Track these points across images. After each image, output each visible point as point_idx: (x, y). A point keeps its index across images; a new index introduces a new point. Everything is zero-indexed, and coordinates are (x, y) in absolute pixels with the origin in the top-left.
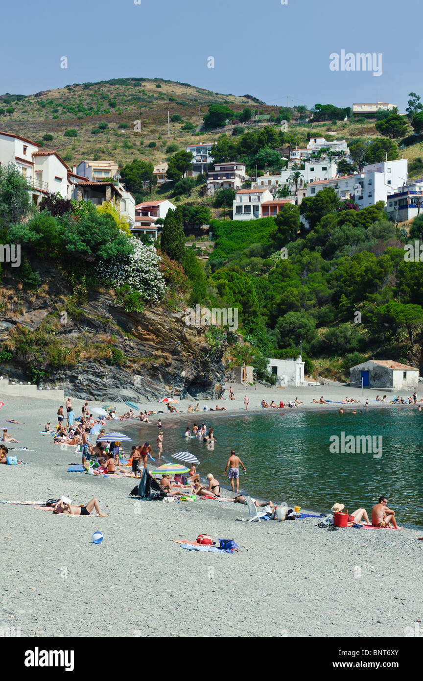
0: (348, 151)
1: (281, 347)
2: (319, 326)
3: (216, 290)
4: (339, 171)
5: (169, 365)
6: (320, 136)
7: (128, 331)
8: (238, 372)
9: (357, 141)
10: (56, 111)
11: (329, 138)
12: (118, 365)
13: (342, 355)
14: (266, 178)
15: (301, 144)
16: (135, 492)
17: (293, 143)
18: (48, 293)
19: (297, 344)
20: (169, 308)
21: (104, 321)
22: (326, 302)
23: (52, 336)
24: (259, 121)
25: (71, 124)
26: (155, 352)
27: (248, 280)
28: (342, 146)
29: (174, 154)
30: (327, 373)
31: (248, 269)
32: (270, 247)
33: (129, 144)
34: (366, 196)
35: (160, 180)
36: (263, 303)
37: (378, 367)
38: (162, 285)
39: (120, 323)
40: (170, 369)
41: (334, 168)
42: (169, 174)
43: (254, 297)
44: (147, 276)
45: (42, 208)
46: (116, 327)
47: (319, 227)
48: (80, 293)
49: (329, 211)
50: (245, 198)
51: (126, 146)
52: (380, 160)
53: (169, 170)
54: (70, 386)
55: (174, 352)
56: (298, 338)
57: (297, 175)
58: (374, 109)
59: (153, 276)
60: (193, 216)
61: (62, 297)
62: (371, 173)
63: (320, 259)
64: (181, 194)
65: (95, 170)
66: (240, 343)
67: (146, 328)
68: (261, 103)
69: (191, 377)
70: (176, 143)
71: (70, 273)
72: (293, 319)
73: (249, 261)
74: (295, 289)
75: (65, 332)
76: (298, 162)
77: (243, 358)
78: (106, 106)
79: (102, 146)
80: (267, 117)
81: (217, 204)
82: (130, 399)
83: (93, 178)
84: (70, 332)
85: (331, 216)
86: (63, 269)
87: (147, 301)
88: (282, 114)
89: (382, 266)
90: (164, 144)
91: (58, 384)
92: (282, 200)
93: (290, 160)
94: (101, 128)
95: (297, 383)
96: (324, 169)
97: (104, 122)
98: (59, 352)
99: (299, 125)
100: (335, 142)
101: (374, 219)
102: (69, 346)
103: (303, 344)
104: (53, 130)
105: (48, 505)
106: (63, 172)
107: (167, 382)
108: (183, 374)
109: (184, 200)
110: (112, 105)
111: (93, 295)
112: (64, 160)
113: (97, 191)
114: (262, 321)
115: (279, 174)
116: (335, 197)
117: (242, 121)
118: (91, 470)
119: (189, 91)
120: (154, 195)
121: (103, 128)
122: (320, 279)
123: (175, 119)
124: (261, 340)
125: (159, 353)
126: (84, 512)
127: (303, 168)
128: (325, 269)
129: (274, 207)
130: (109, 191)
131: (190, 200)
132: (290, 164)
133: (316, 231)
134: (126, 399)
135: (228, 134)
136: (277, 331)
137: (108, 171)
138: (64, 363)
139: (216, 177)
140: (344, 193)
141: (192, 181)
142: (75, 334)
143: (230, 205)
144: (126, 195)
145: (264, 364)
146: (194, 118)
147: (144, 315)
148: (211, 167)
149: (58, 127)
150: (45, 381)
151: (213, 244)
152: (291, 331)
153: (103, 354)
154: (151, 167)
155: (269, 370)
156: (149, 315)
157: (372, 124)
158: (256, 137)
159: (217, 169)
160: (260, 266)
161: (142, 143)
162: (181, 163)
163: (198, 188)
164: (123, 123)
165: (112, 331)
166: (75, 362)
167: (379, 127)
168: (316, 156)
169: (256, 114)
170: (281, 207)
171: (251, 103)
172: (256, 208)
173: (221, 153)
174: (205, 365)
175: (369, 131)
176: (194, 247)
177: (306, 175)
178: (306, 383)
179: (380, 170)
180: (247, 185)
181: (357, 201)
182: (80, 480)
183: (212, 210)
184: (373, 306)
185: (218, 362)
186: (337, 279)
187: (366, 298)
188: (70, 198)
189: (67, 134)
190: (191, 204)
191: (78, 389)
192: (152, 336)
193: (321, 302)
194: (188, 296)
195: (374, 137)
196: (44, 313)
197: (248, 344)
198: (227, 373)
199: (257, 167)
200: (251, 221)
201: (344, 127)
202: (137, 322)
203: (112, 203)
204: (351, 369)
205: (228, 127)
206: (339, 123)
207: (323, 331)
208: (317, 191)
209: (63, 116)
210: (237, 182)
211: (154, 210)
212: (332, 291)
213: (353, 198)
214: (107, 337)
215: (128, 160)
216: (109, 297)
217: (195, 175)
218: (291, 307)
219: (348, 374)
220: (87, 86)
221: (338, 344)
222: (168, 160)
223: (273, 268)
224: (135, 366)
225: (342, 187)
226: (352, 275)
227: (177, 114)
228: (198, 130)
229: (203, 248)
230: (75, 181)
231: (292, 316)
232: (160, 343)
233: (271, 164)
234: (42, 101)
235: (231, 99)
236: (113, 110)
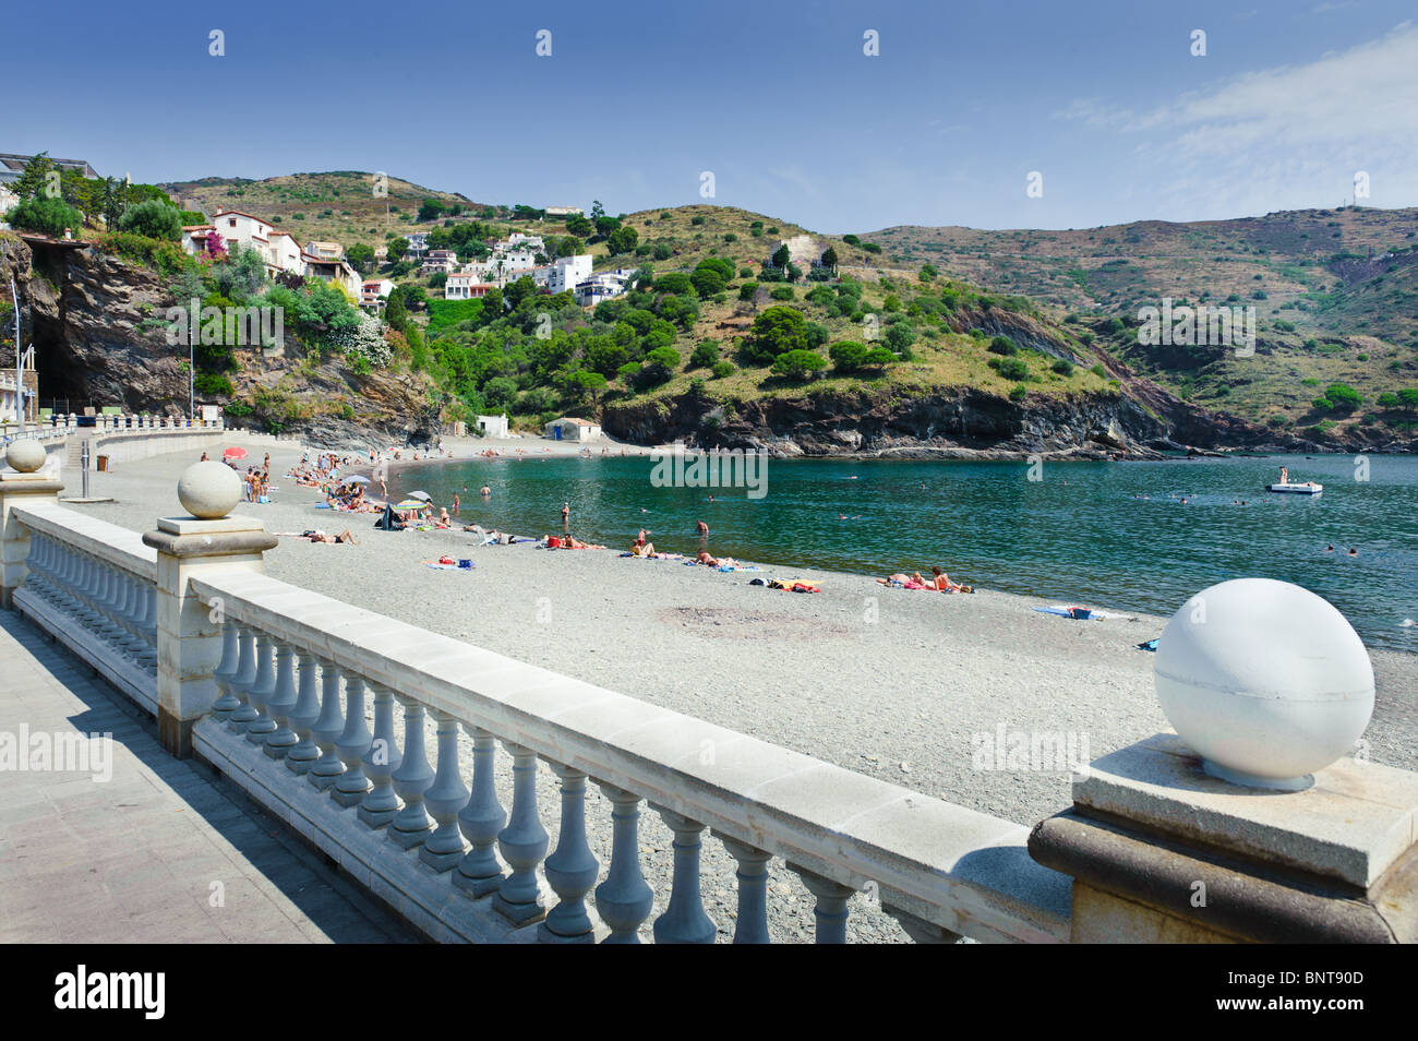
0: (543, 246)
1: (487, 406)
2: (519, 390)
3: (433, 358)
4: (536, 262)
5: (394, 420)
6: (520, 232)
7: (357, 390)
8: (452, 426)
9: (550, 238)
10: (284, 196)
11: (527, 234)
12: (349, 420)
13: (539, 414)
14: (474, 264)
15: (504, 238)
16: (379, 524)
17: (497, 238)
18: (285, 356)
19: (502, 404)
20: (393, 372)
21: (336, 381)
22: (525, 370)
23: (288, 394)
24: (468, 216)
25: (300, 209)
26: (381, 409)
27: (460, 350)
28: (539, 242)
29: (393, 240)
30: (526, 428)
31: (459, 340)
32: (477, 323)
33: (353, 229)
34: (558, 284)
35: (380, 262)
36: (473, 370)
37: (568, 423)
38: (387, 352)
39: (350, 384)
40: (394, 424)
41: (531, 259)
42: (389, 258)
43: (466, 364)
44: (374, 344)
45: (278, 282)
46: (347, 387)
47: (519, 308)
48: (313, 357)
49: (527, 295)
50: (456, 281)
51: (349, 231)
52: (570, 255)
53: (389, 253)
54: (306, 437)
55: (398, 409)
56: (502, 399)
57: (501, 263)
58: (565, 212)
59: (379, 345)
60: (411, 294)
61: (297, 360)
62: (562, 264)
63: (520, 334)
64: (399, 275)
65: (321, 250)
66: (454, 403)
67: (373, 388)
68: (469, 201)
69: (413, 431)
70: (395, 231)
71: (304, 339)
72: (498, 383)
73: (459, 334)
74: (500, 359)
75: (301, 391)
76: (501, 252)
77: (457, 415)
78: (330, 195)
79: (327, 229)
80: (475, 213)
81: (432, 285)
82: (360, 448)
83: (325, 257)
84: (305, 390)
85: (529, 299)
86: (299, 336)
87: (373, 365)
88: (487, 213)
89: (571, 342)
90: (384, 231)
91: (295, 435)
92: (488, 284)
93: (494, 250)
94: (326, 213)
95: (502, 436)
96: (523, 260)
97: (329, 209)
98: (295, 408)
99: (502, 222)
100: (532, 238)
101: (565, 303)
102: (305, 403)
103: (506, 404)
104: (282, 213)
105: (306, 535)
106: (296, 251)
107: (393, 434)
108: (406, 427)
109: (402, 280)
110: (336, 194)
111: (325, 360)
112: (296, 240)
113: (327, 269)
114: (472, 385)
115: (485, 262)
116: (533, 283)
117: (452, 215)
118: (337, 507)
119: (405, 186)
120: (375, 274)
121: (328, 214)
122: (520, 350)
123: (393, 210)
124: (471, 401)
125: (385, 410)
126: (339, 540)
127: (505, 258)
128: (524, 343)
129: (481, 290)
130: (338, 269)
131: (407, 281)
132: (494, 254)
133: (517, 311)
134: (356, 448)
135: (441, 225)
136: (484, 393)
137: (333, 252)
138: (301, 416)
139: (430, 261)
140: (540, 281)
141: (409, 264)
142: (309, 393)
143: (443, 286)
144: (353, 274)
145: (475, 421)
146: (411, 210)
147: (371, 379)
148: (426, 253)
149: (286, 210)
150: (282, 433)
151: (428, 318)
152: (497, 393)
153: (334, 410)
154: (372, 250)
155: (479, 425)
156: (376, 377)
157: (563, 224)
158: (465, 229)
159: (431, 255)
160: (470, 339)
161: (364, 229)
162: (399, 248)
163: (415, 271)
164: (347, 211)
165: (343, 390)
166: (310, 416)
167: (568, 227)
168: (516, 249)
169: (465, 209)
170: (487, 290)
171: (460, 200)
172: (465, 289)
173: (433, 241)
174: (425, 420)
175: (560, 230)
176: (412, 321)
177: (508, 264)
178: (509, 436)
179: (570, 263)
180: (458, 270)
181: (551, 288)
182: (328, 515)
183: (428, 290)
184: (564, 374)
185: (436, 418)
186: (535, 352)
187: (558, 368)
188: (302, 274)
189: (295, 217)
190: (409, 284)
191: (313, 439)
192: (379, 395)
193: (521, 370)
194: (410, 362)
195: (565, 235)
196: (281, 374)
197: (460, 403)
198: (444, 427)
199: (466, 255)
200: (462, 301)
201: (539, 225)
202: (365, 383)
203: (341, 280)
204: (547, 425)
205: (440, 219)
206: (535, 221)
207: (524, 393)
208: (517, 278)
209: (291, 201)
210: (449, 267)
211: (375, 287)
212: (530, 361)
213: (547, 285)
214: (338, 395)
215: (351, 243)
216: (340, 361)
217: (412, 259)
218: (497, 373)
219: (543, 429)
220: (313, 176)
221: (535, 405)
222: (388, 245)
223: (480, 341)
224: (364, 420)
225: (539, 276)
226: (546, 349)
227: (395, 205)
228: (414, 220)
229: (420, 322)
230: (307, 259)
231: (496, 381)
232: (386, 401)
233: (478, 253)
234: (271, 187)
235: (442, 195)
236: (337, 198)
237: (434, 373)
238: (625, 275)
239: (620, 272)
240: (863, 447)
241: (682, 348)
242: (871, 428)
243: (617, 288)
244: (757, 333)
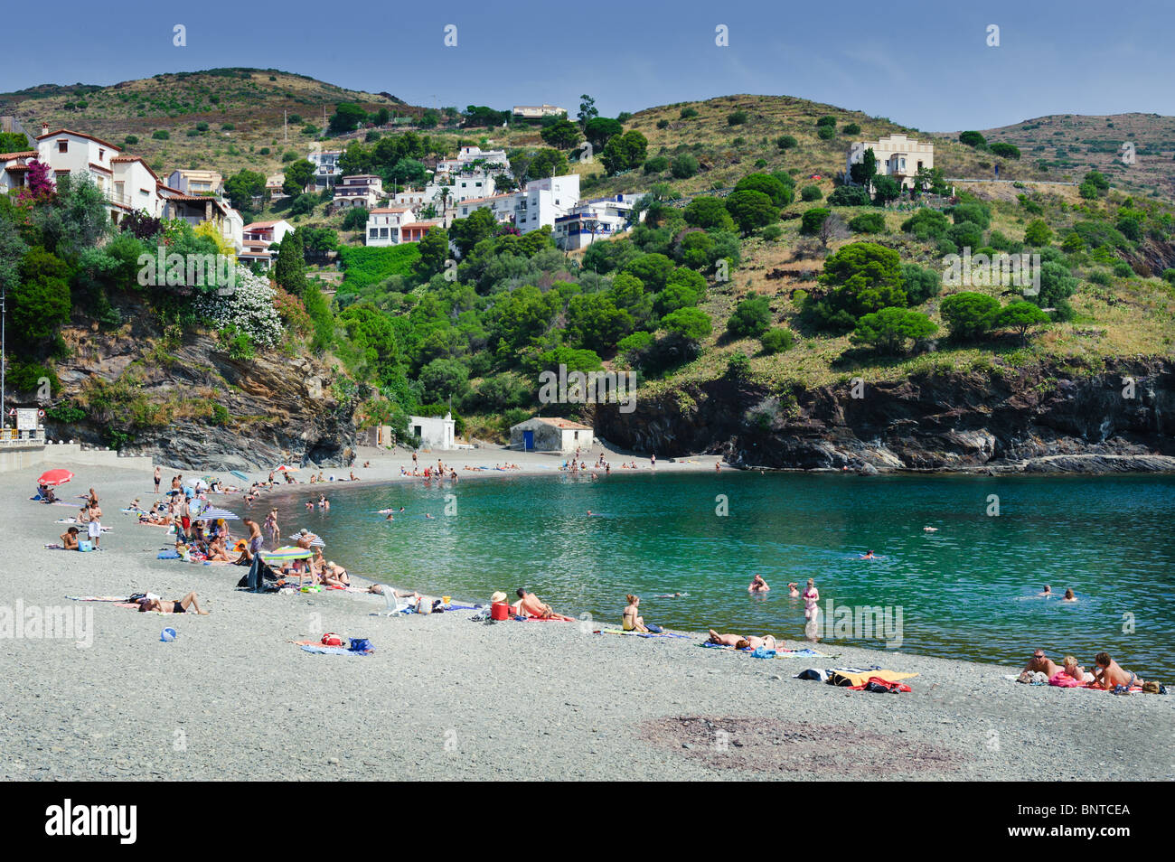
0: (507, 164)
1: (426, 402)
2: (472, 376)
3: (345, 333)
4: (497, 188)
5: (285, 425)
6: (474, 145)
7: (234, 382)
8: (373, 432)
9: (519, 152)
10: (142, 107)
11: (484, 147)
12: (222, 426)
13: (501, 412)
14: (408, 194)
15: (451, 154)
16: (243, 583)
17: (441, 154)
18: (132, 335)
19: (446, 398)
20: (286, 354)
21: (203, 370)
22: (480, 347)
23: (137, 389)
24: (399, 125)
25: (162, 124)
26: (268, 409)
27: (385, 320)
28: (501, 158)
29: (292, 163)
30: (482, 433)
31: (384, 306)
32: (412, 279)
33: (236, 150)
34: (529, 219)
35: (274, 196)
36: (403, 348)
37: (545, 425)
38: (277, 326)
39: (223, 373)
40: (287, 430)
41: (490, 184)
42: (286, 189)
43: (392, 341)
44: (258, 314)
45: (124, 228)
46: (219, 378)
47: (472, 255)
48: (172, 335)
49: (484, 237)
50: (381, 219)
51: (231, 153)
52: (547, 175)
53: (286, 183)
54: (160, 451)
55: (293, 409)
56: (447, 391)
57: (445, 192)
58: (539, 113)
59: (265, 315)
60: (316, 240)
61: (149, 340)
62: (535, 191)
63: (474, 294)
64: (301, 212)
65: (192, 182)
66: (375, 398)
67: (256, 378)
68: (402, 103)
69: (313, 439)
70: (295, 150)
71: (159, 310)
72: (441, 368)
73: (386, 296)
74: (443, 332)
75: (154, 384)
76: (446, 176)
77: (379, 416)
78: (205, 103)
79: (201, 152)
80: (409, 120)
81: (347, 226)
82: (237, 468)
83: (189, 191)
84: (160, 383)
85: (488, 242)
86: (152, 305)
87: (258, 345)
88: (427, 119)
89: (548, 304)
90: (280, 150)
91: (145, 449)
92: (427, 223)
93: (436, 173)
94: (199, 129)
95: (446, 446)
96: (479, 185)
97: (203, 122)
98: (146, 409)
99: (448, 131)
100: (492, 152)
101: (539, 247)
102: (159, 402)
103: (453, 398)
104: (138, 131)
105: (132, 601)
106: (150, 184)
107: (284, 446)
108: (304, 436)
109: (305, 221)
110: (214, 101)
111: (189, 338)
112: (152, 169)
113: (194, 207)
114: (402, 370)
115: (423, 190)
116: (492, 219)
117: (377, 124)
118: (187, 556)
119: (311, 86)
120: (267, 213)
121: (202, 129)
122: (474, 318)
123: (293, 120)
124: (401, 395)
125: (274, 410)
126: (178, 608)
127: (453, 183)
128: (479, 307)
129: (417, 231)
130: (209, 208)
131: (312, 221)
132: (437, 179)
133: (468, 261)
134: (231, 468)
135: (360, 139)
136: (420, 382)
137: (208, 183)
138: (152, 423)
139: (345, 192)
140: (503, 214)
141: (314, 197)
142: (166, 387)
143: (363, 227)
144: (232, 214)
145: (405, 423)
146: (318, 120)
147: (254, 364)
148: (339, 180)
149: (144, 126)
150: (128, 447)
151: (341, 275)
152: (439, 383)
153: (202, 412)
154: (263, 179)
155: (412, 430)
156: (261, 362)
157: (536, 131)
158: (394, 144)
159: (347, 182)
160: (400, 303)
161: (252, 150)
162: (301, 174)
163: (323, 206)
164: (229, 123)
165: (214, 383)
166: (166, 422)
167: (545, 136)
168: (468, 169)
169: (395, 116)
170: (426, 230)
171: (389, 102)
172: (395, 231)
173: (352, 163)
174: (331, 424)
175: (532, 139)
176: (318, 279)
177: (456, 192)
178: (457, 446)
179: (547, 187)
180: (384, 203)
181: (519, 225)
182: (173, 569)
183: (341, 233)
184: (538, 352)
185: (347, 421)
186: (495, 320)
187: (529, 343)
188: (159, 215)
189: (157, 136)
190: (314, 226)
191: (170, 455)
192: (265, 389)
193: (475, 348)
194: (310, 339)
195: (540, 147)
196: (127, 360)
197: (384, 399)
198: (359, 434)
199: (396, 181)
200: (389, 247)
201: (503, 134)
202: (246, 372)
203: (214, 223)
204: (512, 429)
205: (360, 131)
206: (497, 129)
207: (478, 382)
208: (469, 212)
209: (150, 114)
210: (371, 200)
211: (266, 232)
212: (489, 334)
213: (513, 220)
214: (207, 390)
215: (234, 170)
216: (210, 340)
217: (318, 190)
218: (438, 353)
219: (507, 435)
220: (182, 76)
221: (496, 398)
222: (285, 170)
223: (416, 306)
224: (244, 426)
225: (501, 207)
226: (512, 314)
227: (296, 114)
228: (322, 134)
229: (329, 280)
230: (166, 195)
231: (438, 364)
232: (275, 397)
233: (413, 178)
234: (124, 94)
235: (364, 97)
236: (214, 107)
237: (344, 354)
238: (629, 202)
239: (620, 199)
240: (997, 456)
241: (716, 311)
242: (1009, 425)
243: (616, 222)
244: (829, 283)
